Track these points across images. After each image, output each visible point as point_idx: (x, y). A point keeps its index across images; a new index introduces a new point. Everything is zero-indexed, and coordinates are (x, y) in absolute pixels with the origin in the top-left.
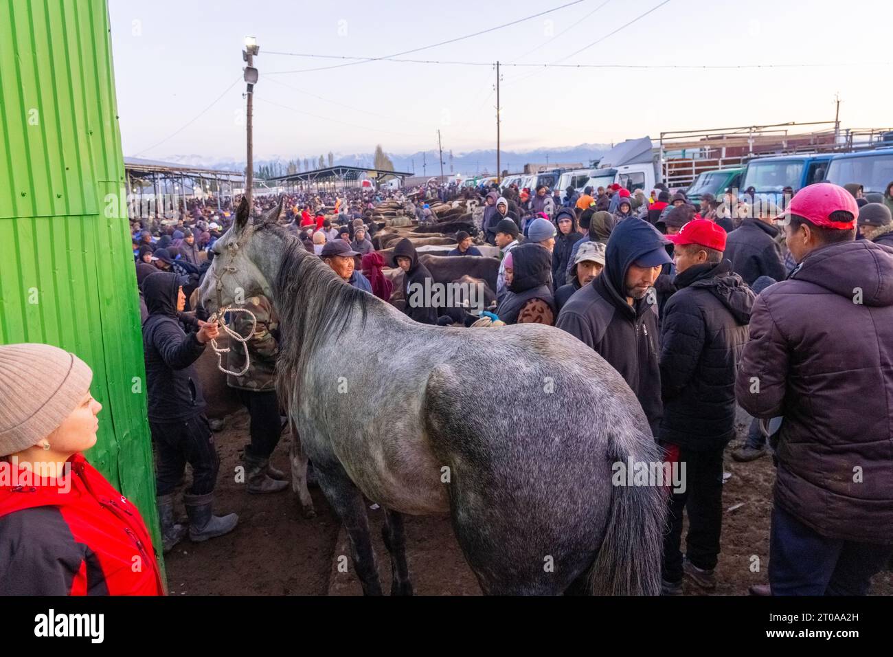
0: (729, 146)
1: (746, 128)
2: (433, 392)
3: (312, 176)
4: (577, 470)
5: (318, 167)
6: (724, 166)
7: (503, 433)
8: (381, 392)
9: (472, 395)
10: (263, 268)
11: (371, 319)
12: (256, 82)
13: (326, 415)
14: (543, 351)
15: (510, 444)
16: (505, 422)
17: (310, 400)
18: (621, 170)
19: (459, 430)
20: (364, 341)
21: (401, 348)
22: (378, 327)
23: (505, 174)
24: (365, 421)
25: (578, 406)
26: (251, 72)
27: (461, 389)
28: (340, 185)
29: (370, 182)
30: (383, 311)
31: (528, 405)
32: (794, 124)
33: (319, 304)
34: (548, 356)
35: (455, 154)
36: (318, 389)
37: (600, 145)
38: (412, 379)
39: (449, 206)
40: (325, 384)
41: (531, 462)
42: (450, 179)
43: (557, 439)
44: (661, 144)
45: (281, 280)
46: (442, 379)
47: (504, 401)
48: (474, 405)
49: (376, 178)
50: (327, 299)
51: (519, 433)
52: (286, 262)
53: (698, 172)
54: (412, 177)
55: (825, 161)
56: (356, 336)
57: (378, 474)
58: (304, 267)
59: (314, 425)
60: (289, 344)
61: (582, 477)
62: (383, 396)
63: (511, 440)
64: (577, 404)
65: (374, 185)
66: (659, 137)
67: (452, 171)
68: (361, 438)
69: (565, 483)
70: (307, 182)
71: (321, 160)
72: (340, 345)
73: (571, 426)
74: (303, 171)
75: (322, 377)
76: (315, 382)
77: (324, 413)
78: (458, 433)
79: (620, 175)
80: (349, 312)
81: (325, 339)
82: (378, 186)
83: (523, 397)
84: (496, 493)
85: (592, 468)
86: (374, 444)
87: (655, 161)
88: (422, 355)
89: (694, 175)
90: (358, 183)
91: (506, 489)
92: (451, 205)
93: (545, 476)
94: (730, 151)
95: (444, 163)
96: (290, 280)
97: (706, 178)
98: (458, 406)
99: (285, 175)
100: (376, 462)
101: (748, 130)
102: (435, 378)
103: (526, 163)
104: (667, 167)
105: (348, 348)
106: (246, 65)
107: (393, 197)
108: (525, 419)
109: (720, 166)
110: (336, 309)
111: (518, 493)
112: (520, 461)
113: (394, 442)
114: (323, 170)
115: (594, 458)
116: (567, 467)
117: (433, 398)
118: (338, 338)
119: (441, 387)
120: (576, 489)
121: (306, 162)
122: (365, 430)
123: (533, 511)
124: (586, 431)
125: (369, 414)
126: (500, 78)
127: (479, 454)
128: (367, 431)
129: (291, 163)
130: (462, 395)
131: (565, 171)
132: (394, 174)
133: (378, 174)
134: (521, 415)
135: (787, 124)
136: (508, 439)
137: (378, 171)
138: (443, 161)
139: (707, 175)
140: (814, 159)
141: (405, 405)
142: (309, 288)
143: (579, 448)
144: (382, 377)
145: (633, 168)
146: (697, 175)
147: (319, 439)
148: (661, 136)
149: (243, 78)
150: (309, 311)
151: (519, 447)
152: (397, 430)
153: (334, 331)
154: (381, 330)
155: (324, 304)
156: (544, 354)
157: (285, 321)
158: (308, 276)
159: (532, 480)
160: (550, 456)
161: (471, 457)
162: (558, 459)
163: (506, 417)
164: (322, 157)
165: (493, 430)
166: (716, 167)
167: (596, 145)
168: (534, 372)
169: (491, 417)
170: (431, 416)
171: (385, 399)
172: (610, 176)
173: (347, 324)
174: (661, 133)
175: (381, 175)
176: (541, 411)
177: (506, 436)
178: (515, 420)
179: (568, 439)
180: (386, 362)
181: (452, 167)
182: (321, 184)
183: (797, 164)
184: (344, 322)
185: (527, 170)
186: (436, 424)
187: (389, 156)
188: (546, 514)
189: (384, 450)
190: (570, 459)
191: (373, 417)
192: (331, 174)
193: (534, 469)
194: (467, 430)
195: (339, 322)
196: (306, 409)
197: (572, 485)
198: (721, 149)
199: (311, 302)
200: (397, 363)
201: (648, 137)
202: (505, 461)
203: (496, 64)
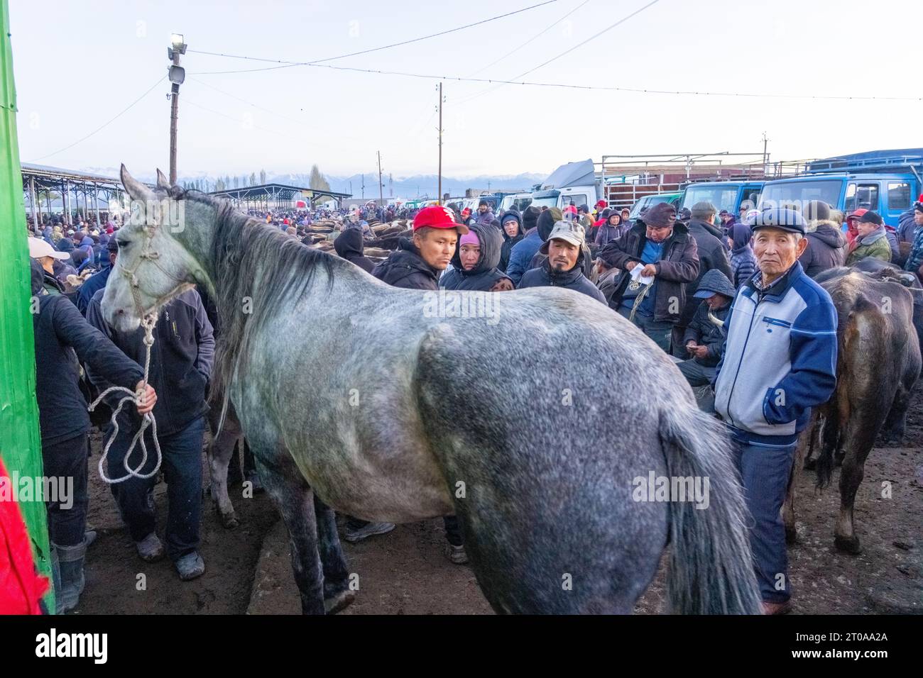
0: (668, 173)
1: (684, 156)
2: (427, 357)
3: (242, 194)
4: (622, 445)
5: (248, 185)
6: (663, 192)
7: (522, 400)
8: (354, 357)
9: (481, 356)
10: (191, 245)
11: (339, 283)
12: (182, 82)
13: (278, 398)
14: (570, 312)
15: (532, 413)
16: (525, 387)
17: (259, 384)
18: (564, 192)
19: (462, 402)
20: (330, 306)
21: (382, 309)
22: (348, 291)
23: (447, 197)
24: (332, 396)
25: (620, 372)
26: (177, 71)
27: (465, 350)
28: (273, 204)
29: (305, 202)
30: (353, 274)
31: (554, 367)
32: (728, 154)
33: (269, 272)
34: (577, 317)
35: (394, 178)
36: (269, 368)
38: (396, 341)
39: (388, 226)
40: (279, 360)
41: (561, 434)
42: (390, 202)
43: (594, 408)
44: (603, 168)
45: (216, 251)
46: (441, 340)
47: (521, 362)
48: (482, 368)
49: (312, 198)
50: (279, 265)
51: (544, 399)
52: (220, 230)
53: (638, 196)
54: (349, 198)
55: (757, 188)
56: (320, 302)
57: (348, 463)
58: (247, 232)
59: (264, 414)
60: (230, 325)
61: (629, 452)
62: (357, 362)
63: (533, 408)
64: (618, 370)
65: (308, 206)
66: (601, 162)
67: (391, 195)
68: (326, 418)
69: (607, 459)
70: (236, 200)
71: (253, 177)
72: (299, 313)
73: (612, 393)
74: (232, 187)
75: (275, 352)
76: (266, 360)
77: (276, 396)
78: (461, 406)
79: (563, 196)
80: (310, 276)
81: (278, 308)
82: (313, 206)
83: (547, 358)
84: (513, 479)
85: (640, 445)
86: (345, 424)
87: (597, 185)
88: (411, 315)
89: (634, 200)
90: (292, 203)
91: (528, 473)
92: (390, 225)
93: (580, 453)
94: (668, 178)
95: (384, 186)
96: (229, 250)
97: (645, 203)
98: (462, 371)
99: (213, 191)
100: (345, 447)
101: (685, 158)
102: (432, 338)
103: (468, 189)
104: (609, 190)
105: (310, 315)
106: (171, 63)
107: (329, 217)
108: (551, 382)
109: (659, 192)
110: (292, 274)
111: (545, 476)
112: (547, 434)
113: (373, 420)
114: (253, 188)
115: (643, 432)
116: (608, 441)
117: (429, 363)
118: (296, 304)
119: (439, 350)
120: (623, 467)
121: (236, 180)
122: (333, 407)
123: (566, 498)
124: (632, 400)
125: (338, 387)
126: (443, 99)
127: (490, 429)
128: (335, 409)
129: (219, 181)
130: (467, 357)
131: (507, 194)
132: (330, 194)
133: (314, 194)
134: (546, 378)
135: (721, 154)
136: (529, 407)
137: (313, 190)
138: (383, 183)
139: (647, 199)
140: (747, 185)
141: (386, 372)
142: (256, 254)
143: (624, 418)
144: (356, 340)
145: (576, 191)
146: (637, 200)
147: (269, 430)
148: (603, 160)
149: (168, 77)
150: (257, 283)
151: (544, 418)
152: (375, 405)
153: (290, 298)
154: (353, 293)
155: (276, 271)
156: (570, 315)
157: (225, 298)
158: (253, 241)
159: (563, 458)
160: (586, 429)
161: (478, 435)
162: (597, 432)
163: (524, 380)
164: (253, 175)
165: (509, 397)
166: (655, 192)
168: (559, 333)
169: (505, 381)
170: (423, 388)
171: (359, 365)
172: (553, 197)
173: (308, 288)
174: (603, 157)
175: (316, 196)
176: (571, 375)
177: (526, 404)
178: (537, 384)
179: (608, 409)
180: (361, 324)
181: (391, 191)
182: (252, 204)
183: (732, 190)
184: (303, 287)
185: (468, 194)
186: (430, 398)
187: (326, 178)
188: (585, 501)
189: (358, 431)
190: (612, 431)
191: (343, 390)
192: (262, 192)
193: (566, 443)
194: (473, 399)
195: (297, 287)
196: (254, 395)
197: (617, 463)
198: (659, 175)
199: (259, 271)
200: (378, 323)
201: (590, 160)
202: (525, 435)
203: (439, 85)
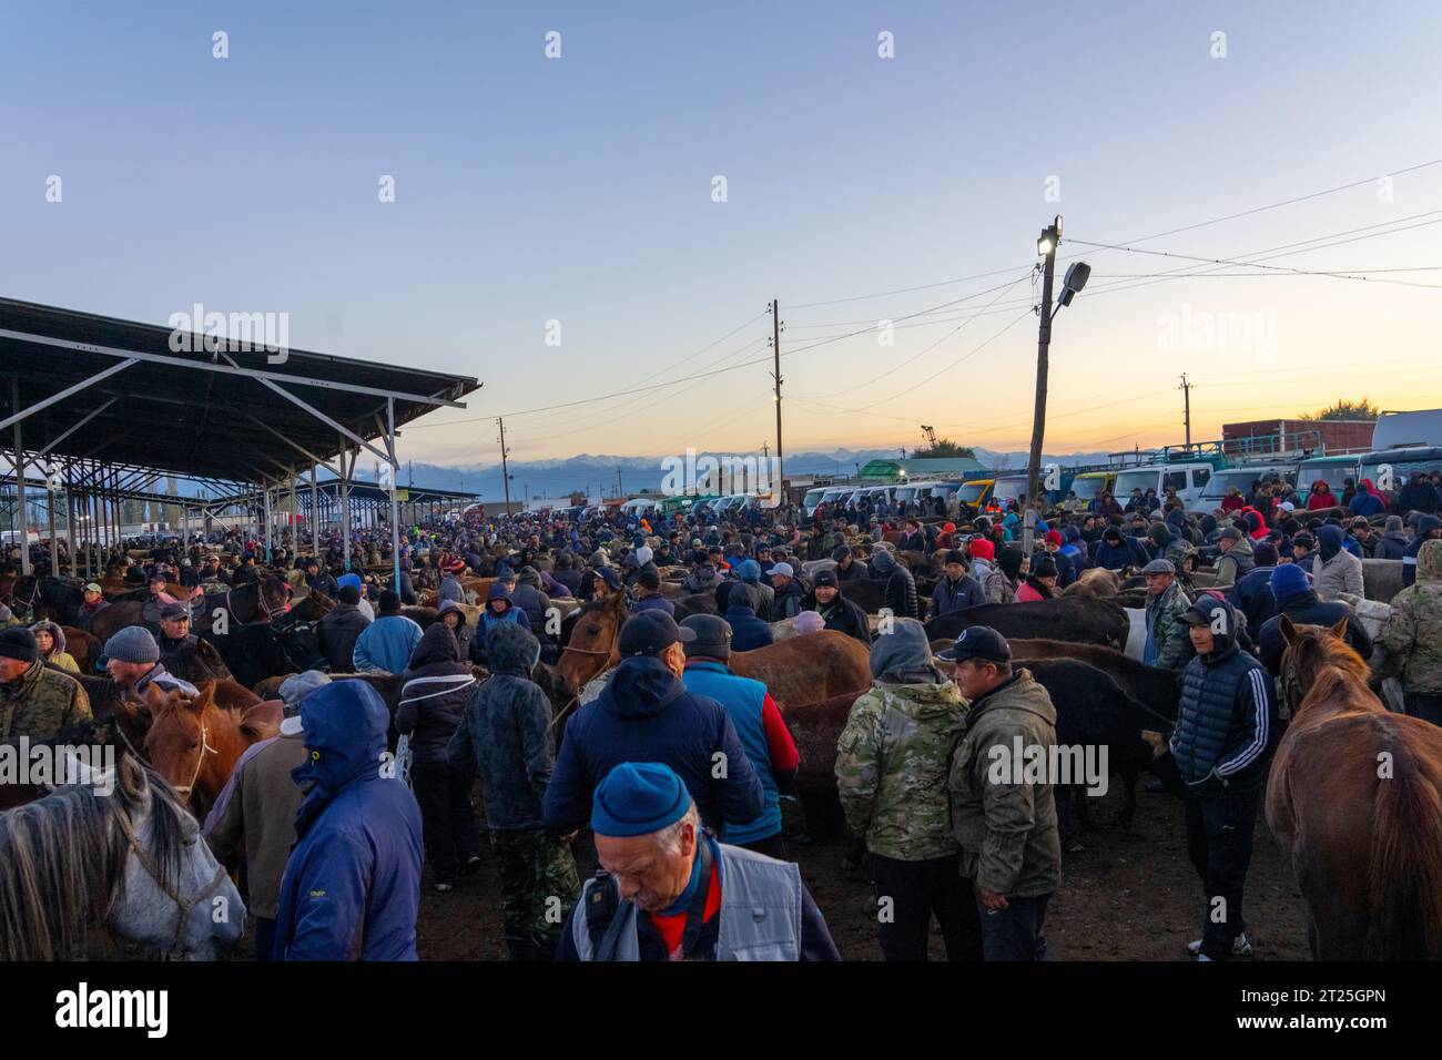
37: (609, 458)
167: (602, 457)
203: (773, 303)
